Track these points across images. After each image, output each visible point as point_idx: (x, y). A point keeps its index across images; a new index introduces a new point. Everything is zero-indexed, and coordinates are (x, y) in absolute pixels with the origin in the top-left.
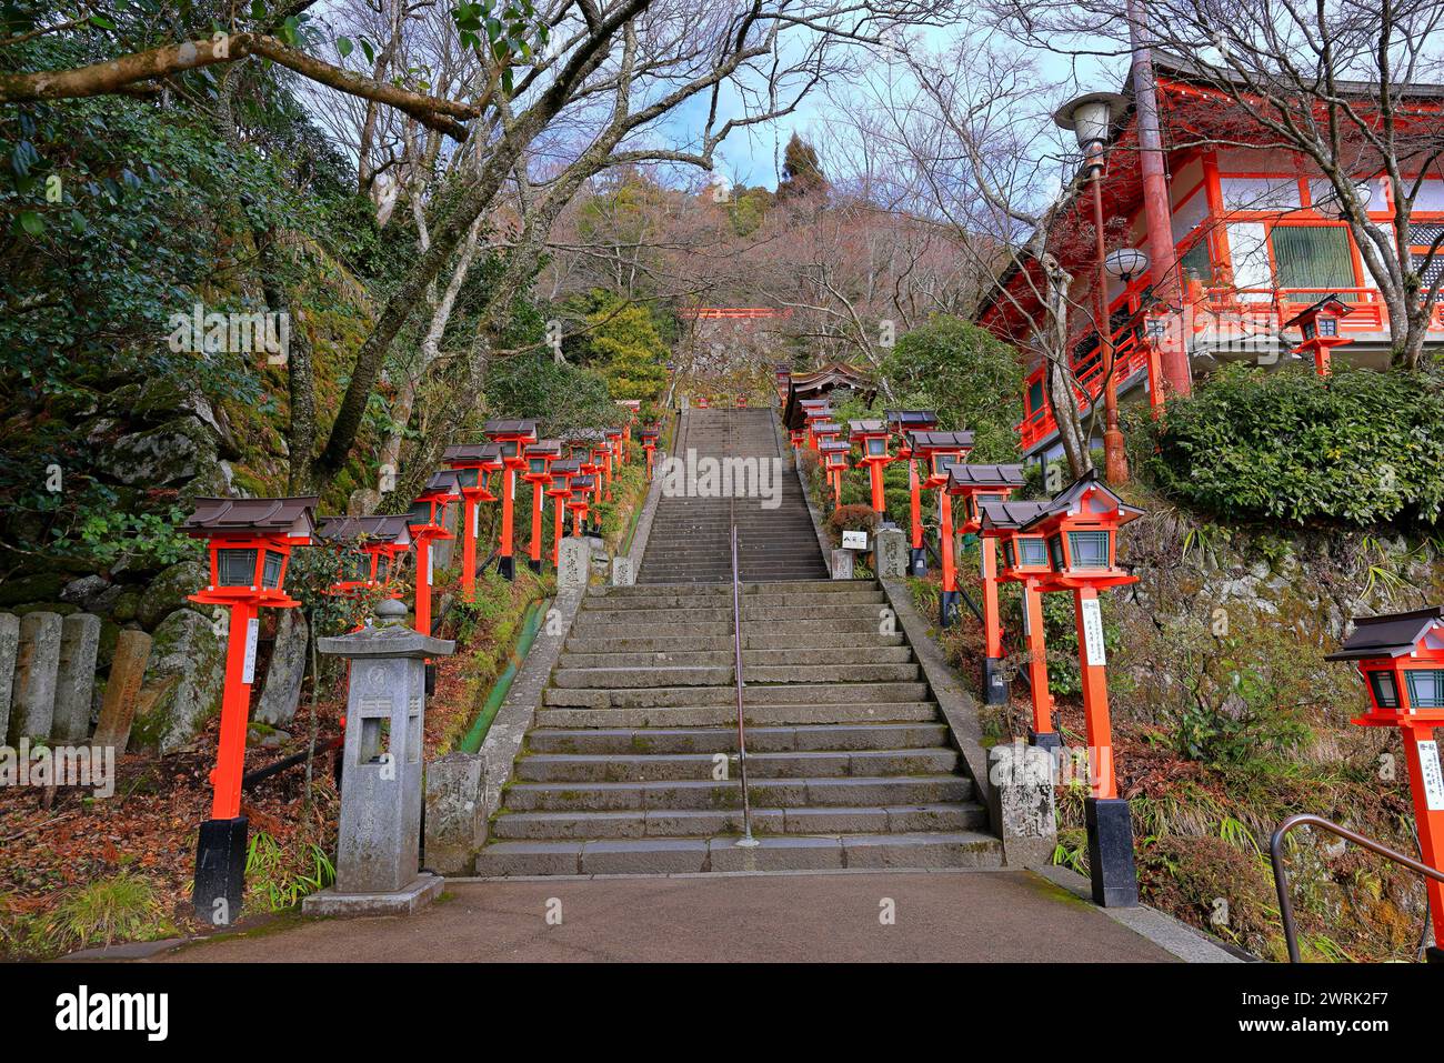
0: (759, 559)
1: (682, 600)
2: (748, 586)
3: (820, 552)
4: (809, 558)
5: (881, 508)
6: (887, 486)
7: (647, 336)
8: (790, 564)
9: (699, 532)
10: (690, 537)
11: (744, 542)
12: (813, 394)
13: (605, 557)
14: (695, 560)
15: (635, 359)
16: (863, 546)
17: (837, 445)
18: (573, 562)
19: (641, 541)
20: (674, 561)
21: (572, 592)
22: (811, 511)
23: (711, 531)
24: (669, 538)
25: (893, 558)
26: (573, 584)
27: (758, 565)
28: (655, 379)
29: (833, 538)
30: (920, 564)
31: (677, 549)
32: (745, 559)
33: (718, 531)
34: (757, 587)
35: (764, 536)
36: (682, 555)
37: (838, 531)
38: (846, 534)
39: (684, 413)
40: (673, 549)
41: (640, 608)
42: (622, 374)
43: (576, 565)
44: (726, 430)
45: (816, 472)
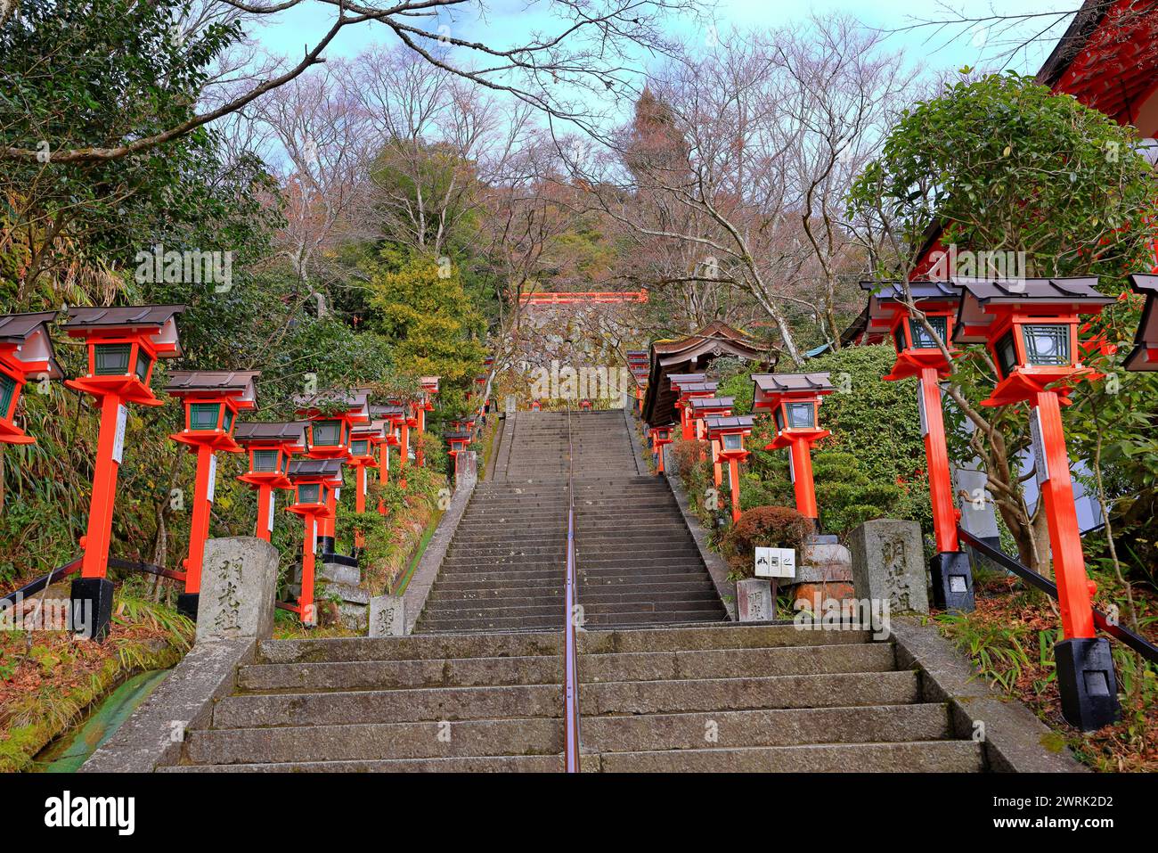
0: (617, 599)
1: (455, 669)
2: (601, 635)
3: (712, 587)
4: (696, 596)
5: (811, 512)
6: (817, 479)
7: (455, 302)
8: (665, 607)
9: (520, 559)
10: (505, 568)
11: (590, 574)
12: (686, 368)
13: (361, 598)
14: (511, 603)
15: (435, 331)
16: (790, 572)
17: (733, 422)
18: (232, 589)
19: (428, 573)
20: (476, 604)
21: (220, 652)
22: (693, 529)
23: (539, 559)
24: (473, 569)
25: (900, 572)
26: (229, 635)
27: (614, 609)
28: (466, 359)
29: (736, 560)
30: (958, 585)
31: (485, 586)
32: (593, 599)
33: (550, 558)
34: (616, 638)
35: (621, 564)
36: (492, 594)
37: (746, 549)
38: (760, 552)
39: (510, 417)
40: (478, 586)
41: (364, 685)
42: (420, 352)
43: (239, 594)
44: (565, 436)
45: (697, 468)
